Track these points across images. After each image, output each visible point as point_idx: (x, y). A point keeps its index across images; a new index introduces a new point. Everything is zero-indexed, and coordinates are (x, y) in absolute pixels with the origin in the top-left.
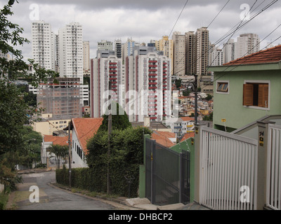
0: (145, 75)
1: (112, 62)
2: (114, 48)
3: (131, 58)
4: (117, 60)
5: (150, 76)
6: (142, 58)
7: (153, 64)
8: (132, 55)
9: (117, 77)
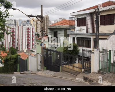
0: (25, 33)
1: (13, 28)
2: (13, 23)
3: (20, 27)
4: (14, 27)
5: (27, 33)
6: (24, 27)
7: (28, 29)
8: (20, 25)
9: (15, 33)
